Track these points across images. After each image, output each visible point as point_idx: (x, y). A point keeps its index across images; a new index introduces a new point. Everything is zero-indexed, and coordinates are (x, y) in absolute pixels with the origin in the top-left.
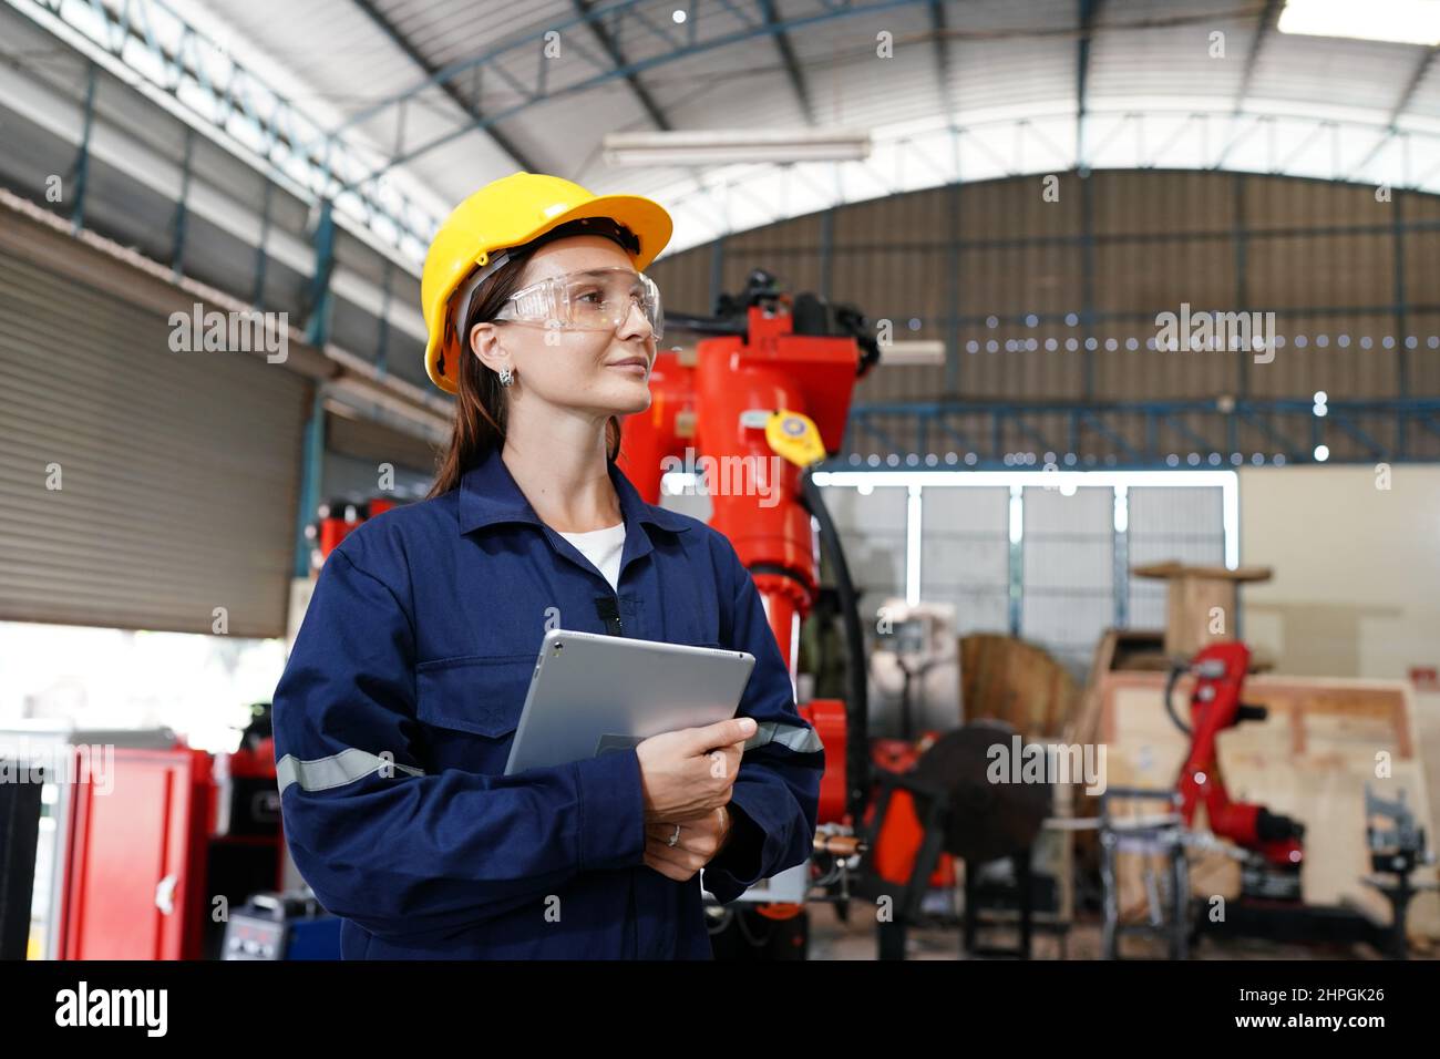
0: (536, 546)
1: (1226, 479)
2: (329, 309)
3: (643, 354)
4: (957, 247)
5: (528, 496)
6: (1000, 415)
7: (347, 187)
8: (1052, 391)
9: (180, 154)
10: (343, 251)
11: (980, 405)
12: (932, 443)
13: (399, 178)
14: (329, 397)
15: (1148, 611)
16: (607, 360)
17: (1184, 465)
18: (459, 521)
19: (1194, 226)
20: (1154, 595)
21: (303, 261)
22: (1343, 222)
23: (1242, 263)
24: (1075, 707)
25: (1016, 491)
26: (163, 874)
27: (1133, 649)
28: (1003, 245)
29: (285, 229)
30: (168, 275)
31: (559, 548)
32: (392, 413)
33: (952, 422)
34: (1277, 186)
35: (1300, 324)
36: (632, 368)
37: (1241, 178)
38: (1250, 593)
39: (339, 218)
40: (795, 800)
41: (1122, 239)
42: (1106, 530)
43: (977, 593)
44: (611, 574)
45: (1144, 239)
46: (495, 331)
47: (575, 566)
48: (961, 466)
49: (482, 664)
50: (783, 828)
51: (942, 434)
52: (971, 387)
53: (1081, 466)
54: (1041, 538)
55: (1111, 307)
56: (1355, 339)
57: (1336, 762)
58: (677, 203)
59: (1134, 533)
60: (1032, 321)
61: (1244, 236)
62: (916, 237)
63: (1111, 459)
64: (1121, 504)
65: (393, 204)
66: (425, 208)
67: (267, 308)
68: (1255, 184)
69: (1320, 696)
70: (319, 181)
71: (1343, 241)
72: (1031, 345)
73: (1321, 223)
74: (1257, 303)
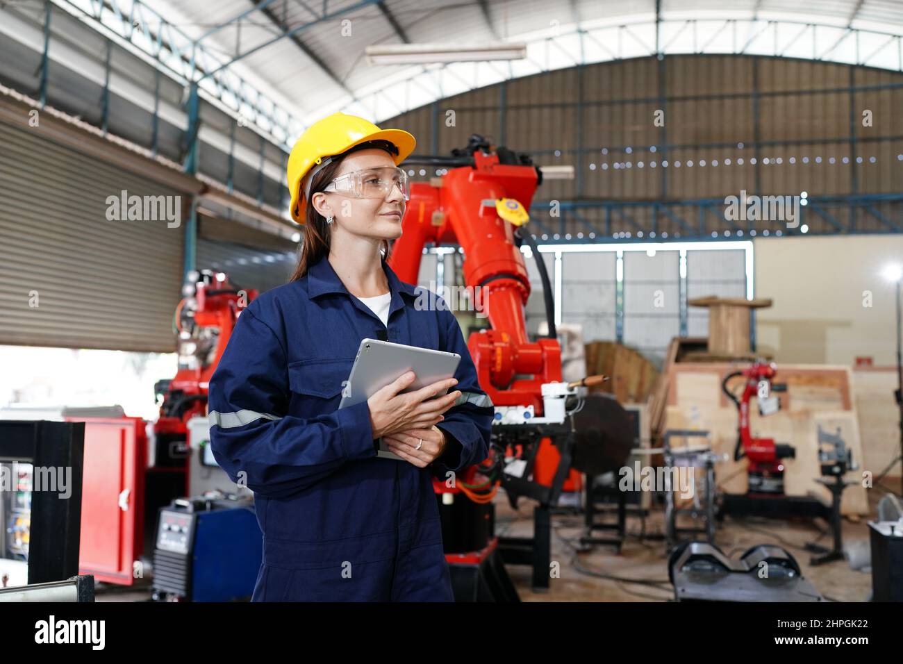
0: (347, 304)
1: (747, 245)
2: (197, 151)
3: (398, 210)
4: (583, 104)
5: (342, 280)
6: (610, 209)
7: (206, 75)
8: (641, 193)
9: (104, 57)
10: (205, 115)
11: (597, 203)
12: (569, 226)
13: (238, 67)
14: (199, 205)
15: (698, 327)
16: (380, 212)
17: (722, 238)
18: (308, 292)
19: (728, 90)
20: (702, 316)
21: (182, 122)
22: (819, 87)
23: (757, 114)
24: (655, 385)
25: (620, 255)
26: (122, 489)
27: (690, 349)
28: (611, 103)
29: (169, 102)
30: (100, 132)
31: (358, 306)
32: (238, 213)
33: (580, 213)
34: (778, 64)
35: (793, 149)
36: (392, 217)
37: (757, 59)
38: (760, 314)
39: (201, 93)
40: (479, 431)
41: (684, 99)
42: (675, 278)
43: (597, 317)
44: (384, 318)
45: (696, 98)
46: (325, 197)
47: (366, 314)
48: (587, 240)
49: (321, 363)
50: (472, 444)
51: (574, 221)
52: (592, 192)
53: (659, 239)
54: (634, 283)
55: (677, 141)
56: (825, 159)
57: (806, 413)
58: (410, 79)
59: (691, 278)
60: (629, 150)
61: (759, 95)
62: (558, 100)
63: (677, 234)
64: (683, 261)
65: (234, 84)
66: (254, 86)
67: (160, 151)
68: (766, 63)
69: (798, 375)
70: (188, 70)
71: (819, 98)
72: (629, 165)
73: (806, 87)
74: (766, 138)
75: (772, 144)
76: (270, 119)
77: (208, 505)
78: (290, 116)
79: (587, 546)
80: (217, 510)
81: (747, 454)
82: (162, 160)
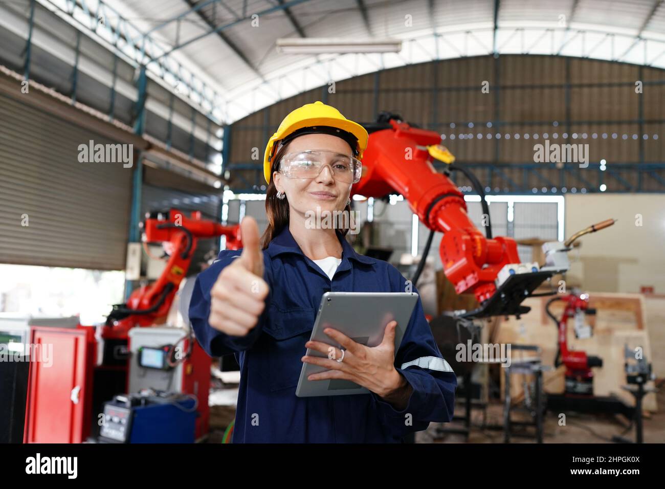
1: (559, 199)
2: (144, 117)
4: (437, 90)
7: (153, 59)
8: (480, 158)
9: (74, 44)
10: (151, 90)
13: (177, 54)
14: (145, 158)
16: (308, 190)
17: (540, 193)
19: (547, 81)
20: (526, 253)
21: (132, 94)
22: (616, 81)
23: (569, 99)
26: (74, 386)
28: (458, 90)
29: (123, 79)
30: (69, 101)
32: (174, 165)
34: (585, 64)
35: (595, 127)
37: (569, 59)
39: (149, 74)
41: (513, 87)
42: (504, 223)
45: (523, 87)
53: (493, 193)
55: (507, 119)
56: (620, 135)
57: (609, 331)
58: (306, 68)
59: (516, 222)
60: (471, 125)
61: (570, 86)
62: (418, 86)
63: (506, 189)
64: (511, 210)
65: (174, 67)
66: (189, 69)
67: (116, 117)
68: (576, 62)
69: (603, 301)
70: (139, 57)
71: (616, 89)
72: (471, 136)
73: (605, 81)
74: (575, 118)
75: (580, 123)
76: (200, 94)
77: (143, 402)
78: (215, 93)
79: (442, 435)
80: (150, 406)
81: (564, 363)
82: (117, 123)
